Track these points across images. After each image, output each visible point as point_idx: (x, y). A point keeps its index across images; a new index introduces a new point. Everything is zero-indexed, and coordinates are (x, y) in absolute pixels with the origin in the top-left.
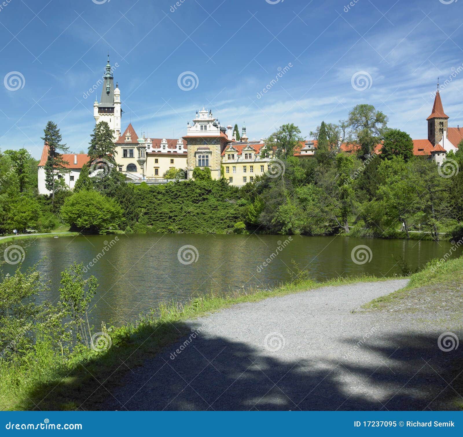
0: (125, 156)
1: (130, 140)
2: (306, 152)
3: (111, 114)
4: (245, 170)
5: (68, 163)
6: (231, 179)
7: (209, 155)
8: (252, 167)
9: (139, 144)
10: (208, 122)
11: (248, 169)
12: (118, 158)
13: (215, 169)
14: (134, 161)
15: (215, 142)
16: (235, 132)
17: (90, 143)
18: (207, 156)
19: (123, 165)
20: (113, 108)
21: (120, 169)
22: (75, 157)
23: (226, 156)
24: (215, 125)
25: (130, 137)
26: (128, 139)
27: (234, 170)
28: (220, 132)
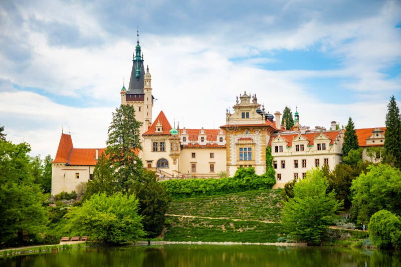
0: (155, 150)
1: (161, 131)
2: (374, 141)
3: (141, 102)
4: (296, 166)
6: (279, 176)
7: (253, 148)
8: (304, 160)
9: (171, 135)
10: (251, 107)
11: (300, 164)
13: (259, 164)
14: (166, 155)
15: (260, 132)
16: (285, 120)
18: (250, 149)
19: (153, 161)
20: (143, 95)
21: (150, 166)
22: (97, 152)
23: (273, 147)
24: (259, 112)
25: (161, 128)
26: (159, 130)
27: (283, 166)
28: (266, 119)
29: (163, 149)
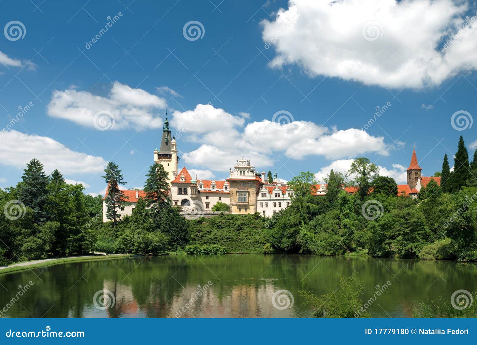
0: (180, 193)
1: (184, 181)
2: (321, 192)
3: (169, 160)
4: (275, 206)
5: (127, 198)
6: (264, 212)
7: (247, 194)
8: (280, 203)
9: (191, 184)
10: (247, 168)
11: (277, 204)
12: (174, 194)
13: (252, 204)
14: (188, 197)
15: (252, 184)
17: (146, 182)
18: (245, 195)
19: (179, 200)
20: (171, 156)
21: (176, 203)
22: (137, 193)
23: (260, 194)
24: (252, 171)
25: (184, 179)
26: (182, 179)
27: (266, 206)
28: (256, 176)
29: (185, 193)
